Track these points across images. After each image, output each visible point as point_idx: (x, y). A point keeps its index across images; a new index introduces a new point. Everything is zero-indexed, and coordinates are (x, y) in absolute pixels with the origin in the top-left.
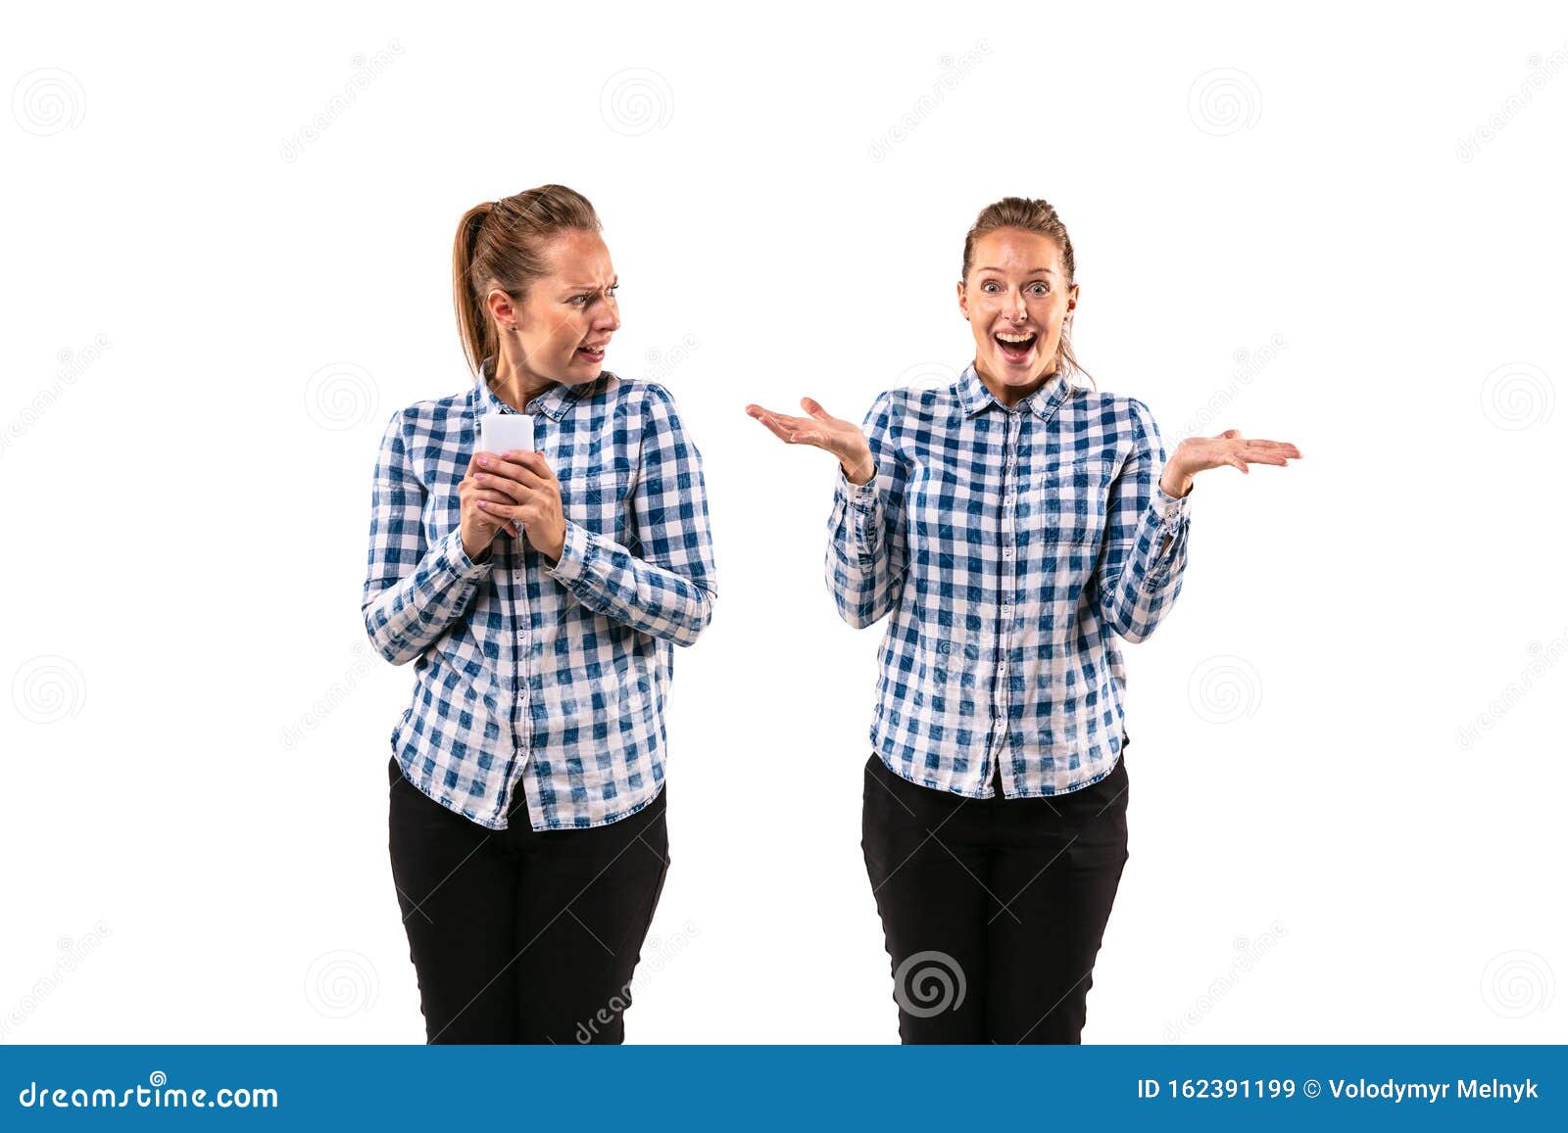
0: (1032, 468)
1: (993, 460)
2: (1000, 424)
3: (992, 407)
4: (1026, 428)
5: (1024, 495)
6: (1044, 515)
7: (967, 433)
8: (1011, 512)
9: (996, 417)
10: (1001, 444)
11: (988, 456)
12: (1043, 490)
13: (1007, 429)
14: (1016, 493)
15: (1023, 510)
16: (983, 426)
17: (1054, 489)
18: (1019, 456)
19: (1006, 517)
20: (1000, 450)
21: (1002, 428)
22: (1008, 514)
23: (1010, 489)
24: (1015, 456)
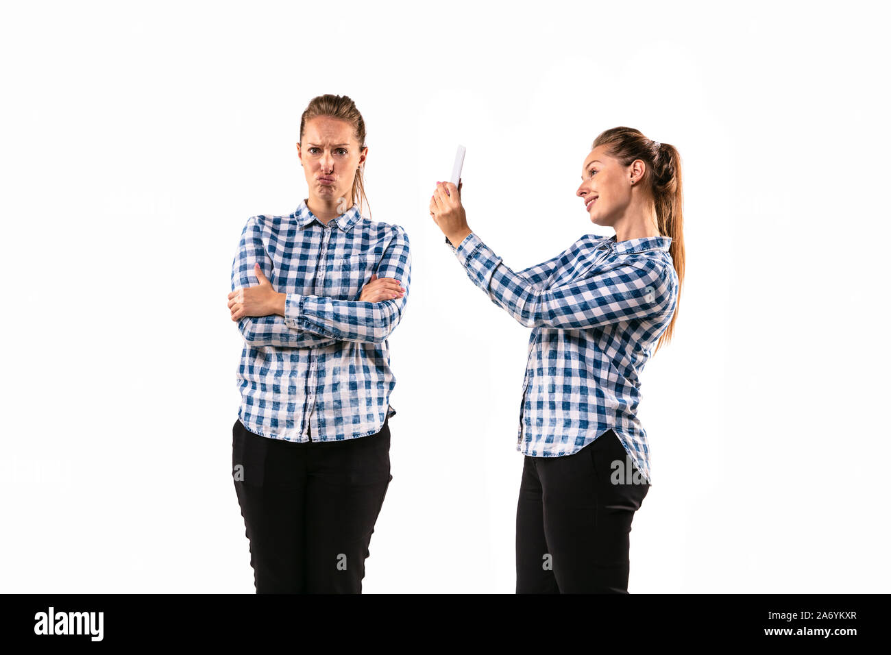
0: (335, 256)
1: (313, 252)
2: (318, 233)
3: (315, 223)
4: (334, 235)
5: (329, 273)
6: (340, 287)
7: (299, 238)
8: (321, 283)
9: (316, 229)
10: (319, 243)
11: (310, 250)
12: (341, 272)
13: (323, 235)
14: (325, 271)
15: (328, 283)
16: (309, 234)
17: (348, 272)
18: (328, 249)
19: (317, 286)
20: (318, 246)
21: (319, 235)
22: (319, 284)
23: (322, 268)
24: (326, 249)
